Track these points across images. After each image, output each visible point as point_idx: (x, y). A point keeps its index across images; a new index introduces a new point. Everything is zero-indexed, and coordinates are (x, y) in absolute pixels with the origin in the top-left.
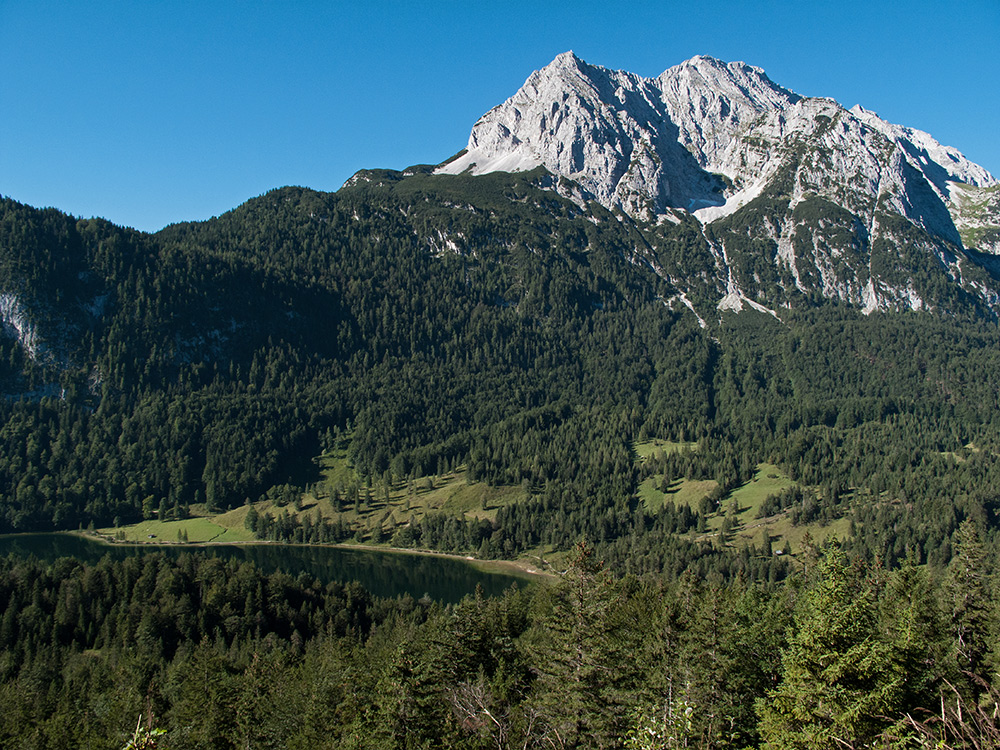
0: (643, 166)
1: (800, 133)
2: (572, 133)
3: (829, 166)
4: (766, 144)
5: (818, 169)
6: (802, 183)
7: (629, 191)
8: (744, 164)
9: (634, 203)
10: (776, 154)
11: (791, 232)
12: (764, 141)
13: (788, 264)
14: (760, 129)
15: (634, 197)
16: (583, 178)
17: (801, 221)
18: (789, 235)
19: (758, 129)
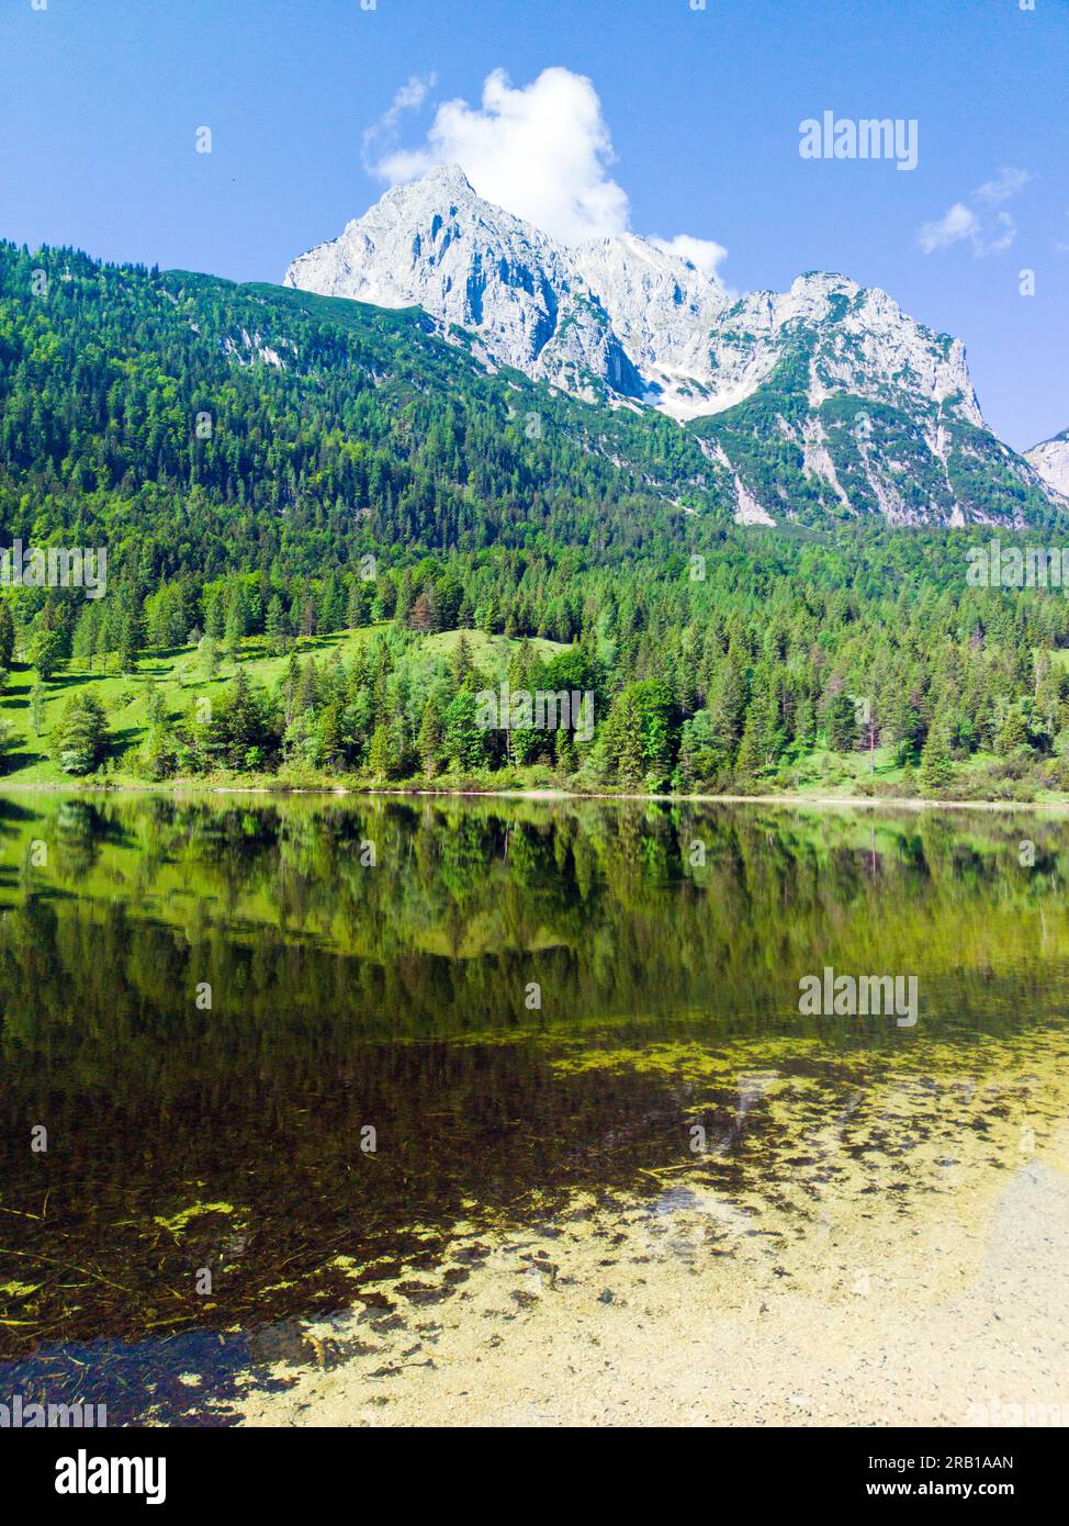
0: (581, 327)
1: (804, 319)
2: (468, 263)
3: (860, 357)
4: (749, 338)
5: (845, 360)
6: (822, 378)
7: (560, 361)
8: (715, 364)
9: (570, 379)
10: (768, 348)
11: (822, 436)
12: (746, 334)
13: (826, 478)
14: (736, 320)
15: (569, 371)
16: (487, 332)
17: (834, 422)
18: (819, 441)
19: (734, 319)
